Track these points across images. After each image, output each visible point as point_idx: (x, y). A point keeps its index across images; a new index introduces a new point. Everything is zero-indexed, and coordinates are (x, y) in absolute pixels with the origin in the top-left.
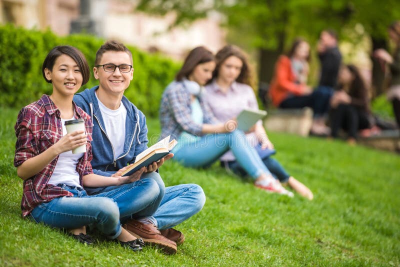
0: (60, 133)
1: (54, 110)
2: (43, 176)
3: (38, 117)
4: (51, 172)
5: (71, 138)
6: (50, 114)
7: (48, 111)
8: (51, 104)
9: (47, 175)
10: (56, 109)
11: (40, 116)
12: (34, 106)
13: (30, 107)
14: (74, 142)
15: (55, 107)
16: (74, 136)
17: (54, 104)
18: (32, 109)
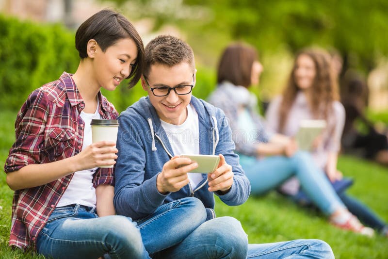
0: (80, 134)
1: (78, 100)
2: (53, 191)
3: (57, 106)
4: (64, 188)
5: (95, 150)
6: (73, 104)
7: (70, 100)
8: (75, 92)
9: (58, 192)
10: (81, 100)
11: (59, 106)
12: (53, 90)
13: (47, 91)
14: (98, 156)
15: (80, 97)
16: (100, 147)
17: (78, 92)
18: (50, 93)
